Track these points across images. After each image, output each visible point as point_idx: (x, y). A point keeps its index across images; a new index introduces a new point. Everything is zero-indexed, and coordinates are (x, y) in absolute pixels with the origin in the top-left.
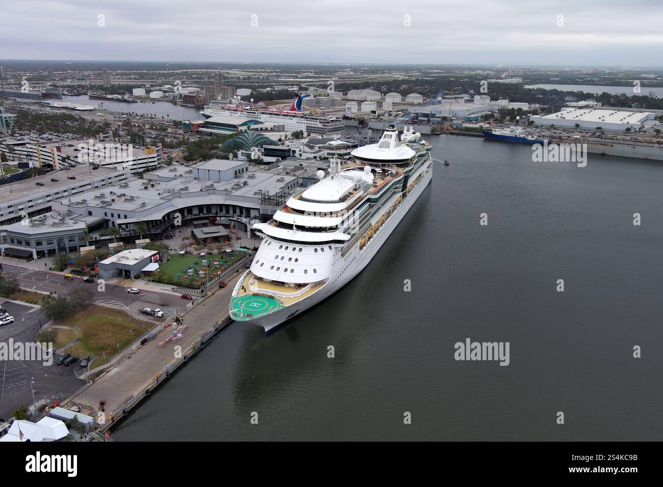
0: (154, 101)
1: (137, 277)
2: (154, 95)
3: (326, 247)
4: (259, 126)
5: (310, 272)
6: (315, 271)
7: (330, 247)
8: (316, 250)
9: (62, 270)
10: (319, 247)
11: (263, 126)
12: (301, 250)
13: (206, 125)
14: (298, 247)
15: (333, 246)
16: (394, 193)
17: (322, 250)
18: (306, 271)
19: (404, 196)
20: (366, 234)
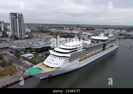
0: (67, 30)
1: (27, 60)
2: (67, 29)
3: (63, 58)
4: (81, 34)
5: (56, 64)
6: (57, 64)
7: (64, 58)
8: (60, 58)
9: (15, 56)
10: (61, 58)
11: (82, 34)
12: (56, 58)
13: (71, 33)
14: (55, 57)
15: (65, 58)
16: (100, 48)
17: (61, 59)
18: (55, 64)
19: (104, 50)
20: (83, 57)
